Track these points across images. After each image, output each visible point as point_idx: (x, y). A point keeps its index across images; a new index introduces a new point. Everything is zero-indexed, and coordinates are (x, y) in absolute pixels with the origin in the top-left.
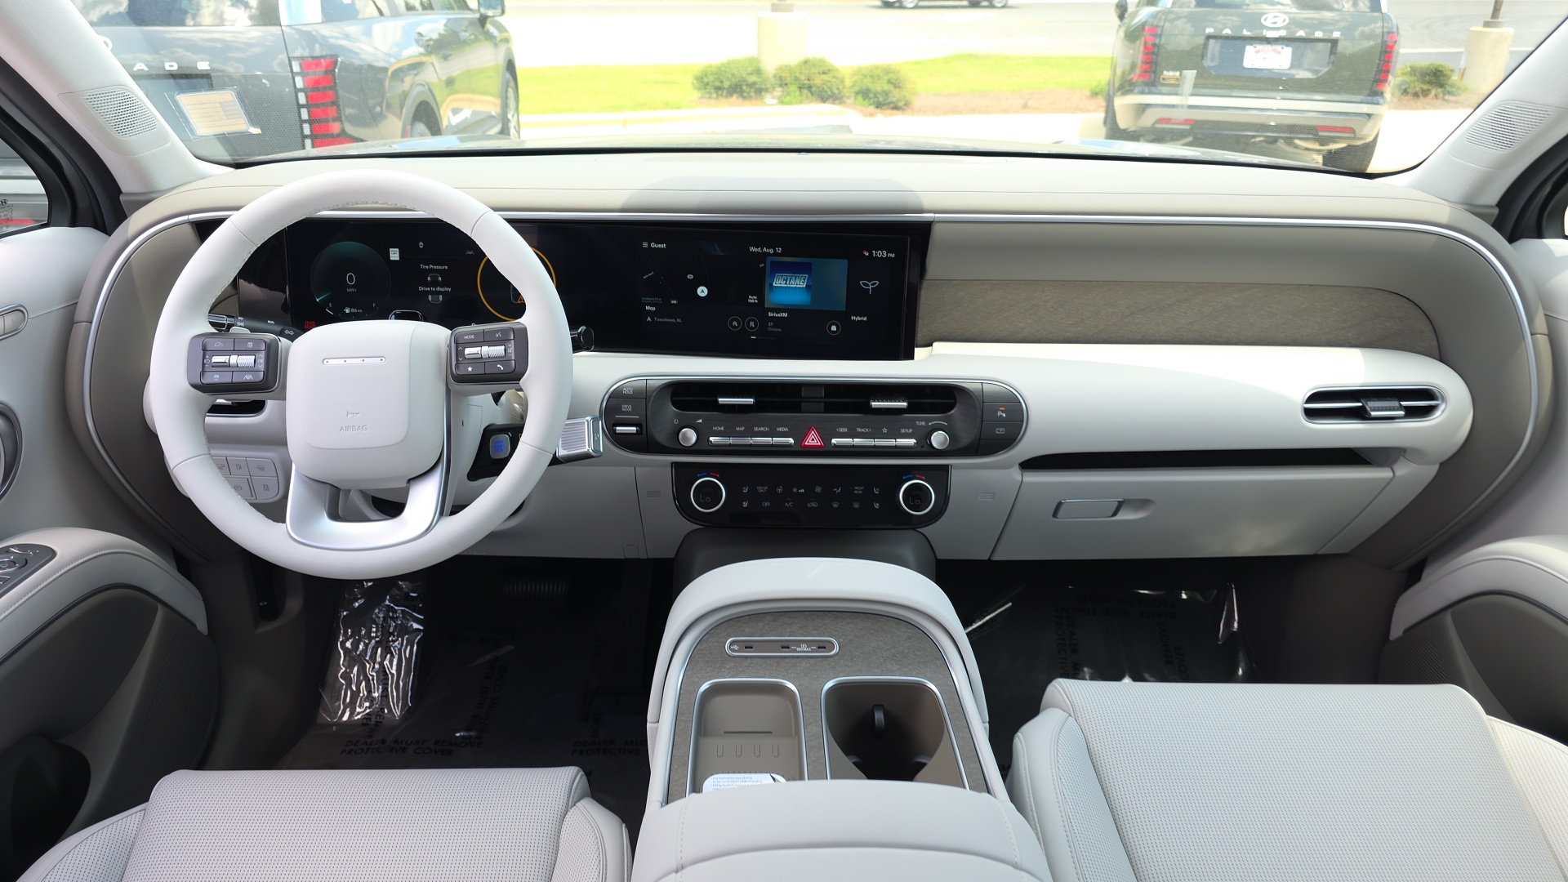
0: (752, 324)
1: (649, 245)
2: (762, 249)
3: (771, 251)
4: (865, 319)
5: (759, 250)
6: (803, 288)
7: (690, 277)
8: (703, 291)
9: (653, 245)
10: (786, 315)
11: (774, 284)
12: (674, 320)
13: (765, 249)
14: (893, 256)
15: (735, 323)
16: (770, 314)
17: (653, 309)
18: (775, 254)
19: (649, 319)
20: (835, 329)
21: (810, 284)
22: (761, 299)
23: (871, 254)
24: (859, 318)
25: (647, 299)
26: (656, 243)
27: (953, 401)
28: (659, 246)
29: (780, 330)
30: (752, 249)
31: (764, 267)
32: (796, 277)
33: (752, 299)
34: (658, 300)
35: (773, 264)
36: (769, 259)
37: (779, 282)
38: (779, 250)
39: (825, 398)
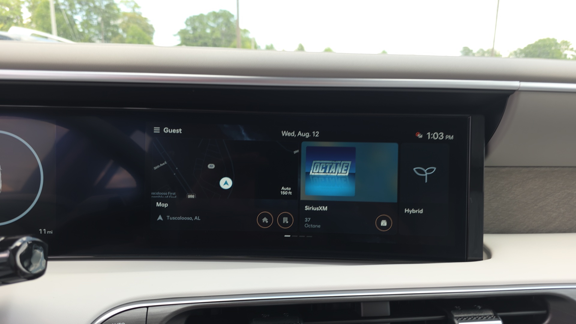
0: (285, 220)
1: (162, 130)
2: (296, 133)
3: (307, 135)
4: (421, 212)
5: (293, 134)
6: (345, 177)
7: (211, 166)
8: (226, 183)
9: (166, 130)
10: (325, 209)
11: (311, 173)
12: (190, 219)
13: (300, 133)
14: (451, 137)
15: (265, 220)
16: (307, 208)
17: (166, 205)
18: (312, 139)
19: (160, 218)
20: (385, 224)
21: (354, 172)
22: (296, 190)
23: (425, 136)
24: (413, 211)
25: (158, 193)
26: (170, 128)
27: (544, 312)
28: (174, 131)
29: (319, 226)
30: (285, 133)
31: (299, 154)
32: (337, 164)
33: (286, 191)
34: (172, 195)
35: (309, 149)
36: (305, 145)
37: (316, 171)
38: (316, 134)
39: (391, 316)
